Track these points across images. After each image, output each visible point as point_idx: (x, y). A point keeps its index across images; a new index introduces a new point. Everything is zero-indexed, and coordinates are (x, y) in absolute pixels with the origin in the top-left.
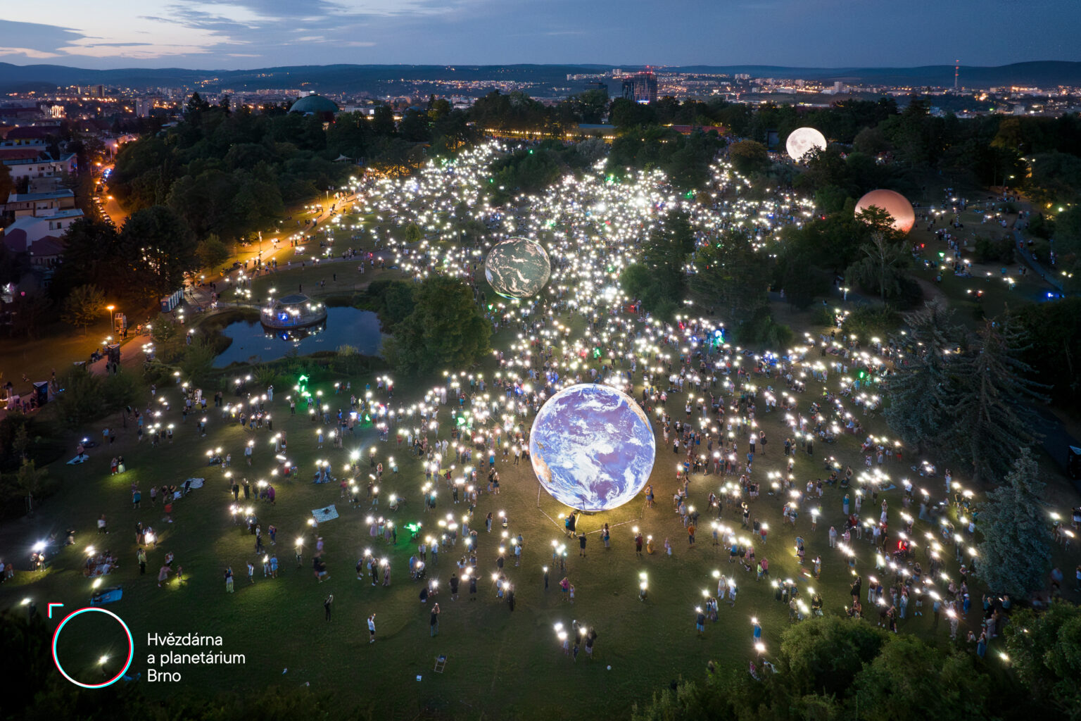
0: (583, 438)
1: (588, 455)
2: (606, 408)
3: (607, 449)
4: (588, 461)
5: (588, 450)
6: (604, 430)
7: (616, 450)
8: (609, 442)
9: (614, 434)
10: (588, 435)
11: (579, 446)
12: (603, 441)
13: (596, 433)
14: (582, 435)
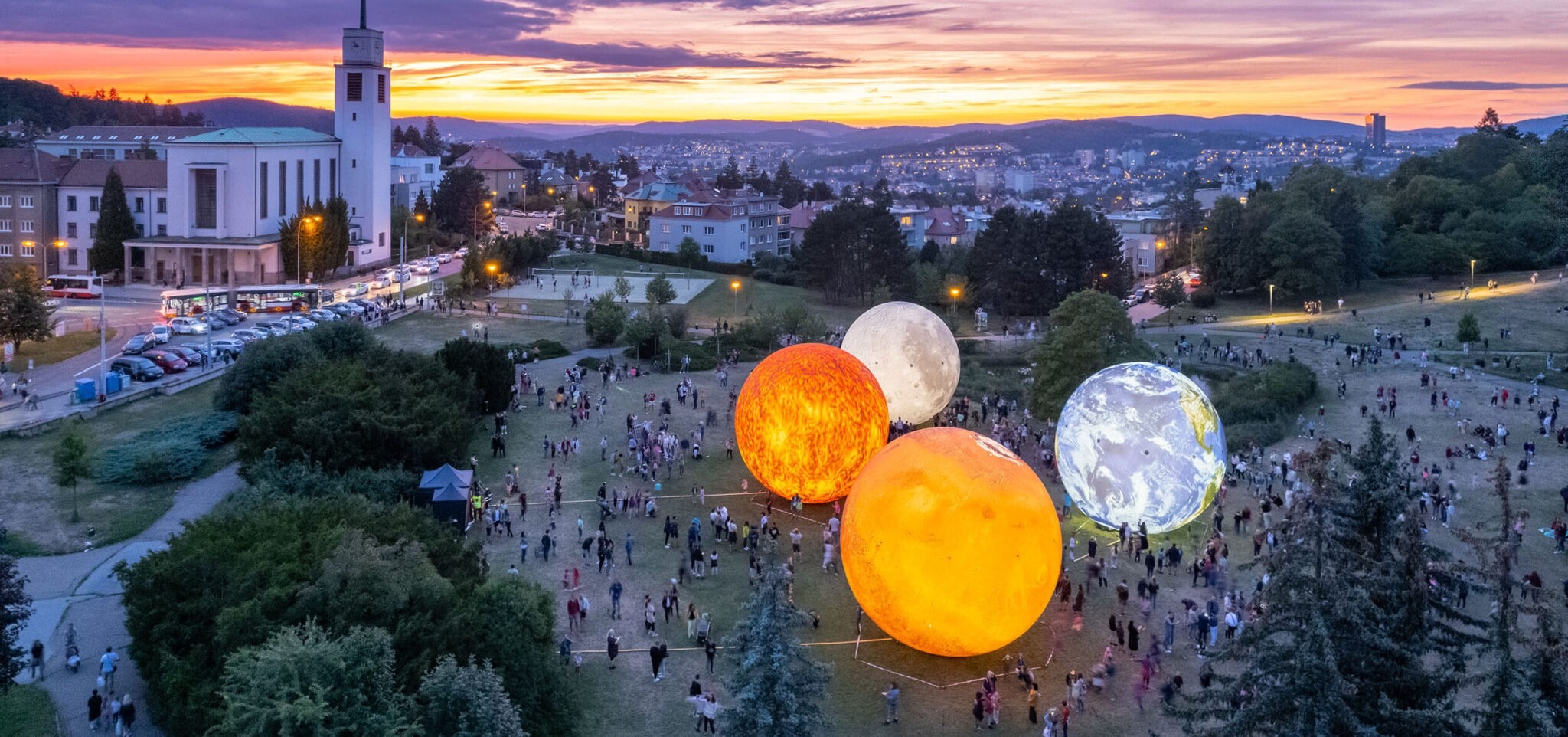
0: (1094, 414)
1: (1091, 437)
2: (1142, 390)
3: (1116, 437)
4: (1090, 444)
5: (1095, 430)
6: (1123, 413)
7: (1128, 442)
8: (1122, 430)
9: (1134, 423)
10: (1101, 413)
11: (1087, 422)
12: (1114, 426)
13: (1112, 414)
14: (1095, 411)
